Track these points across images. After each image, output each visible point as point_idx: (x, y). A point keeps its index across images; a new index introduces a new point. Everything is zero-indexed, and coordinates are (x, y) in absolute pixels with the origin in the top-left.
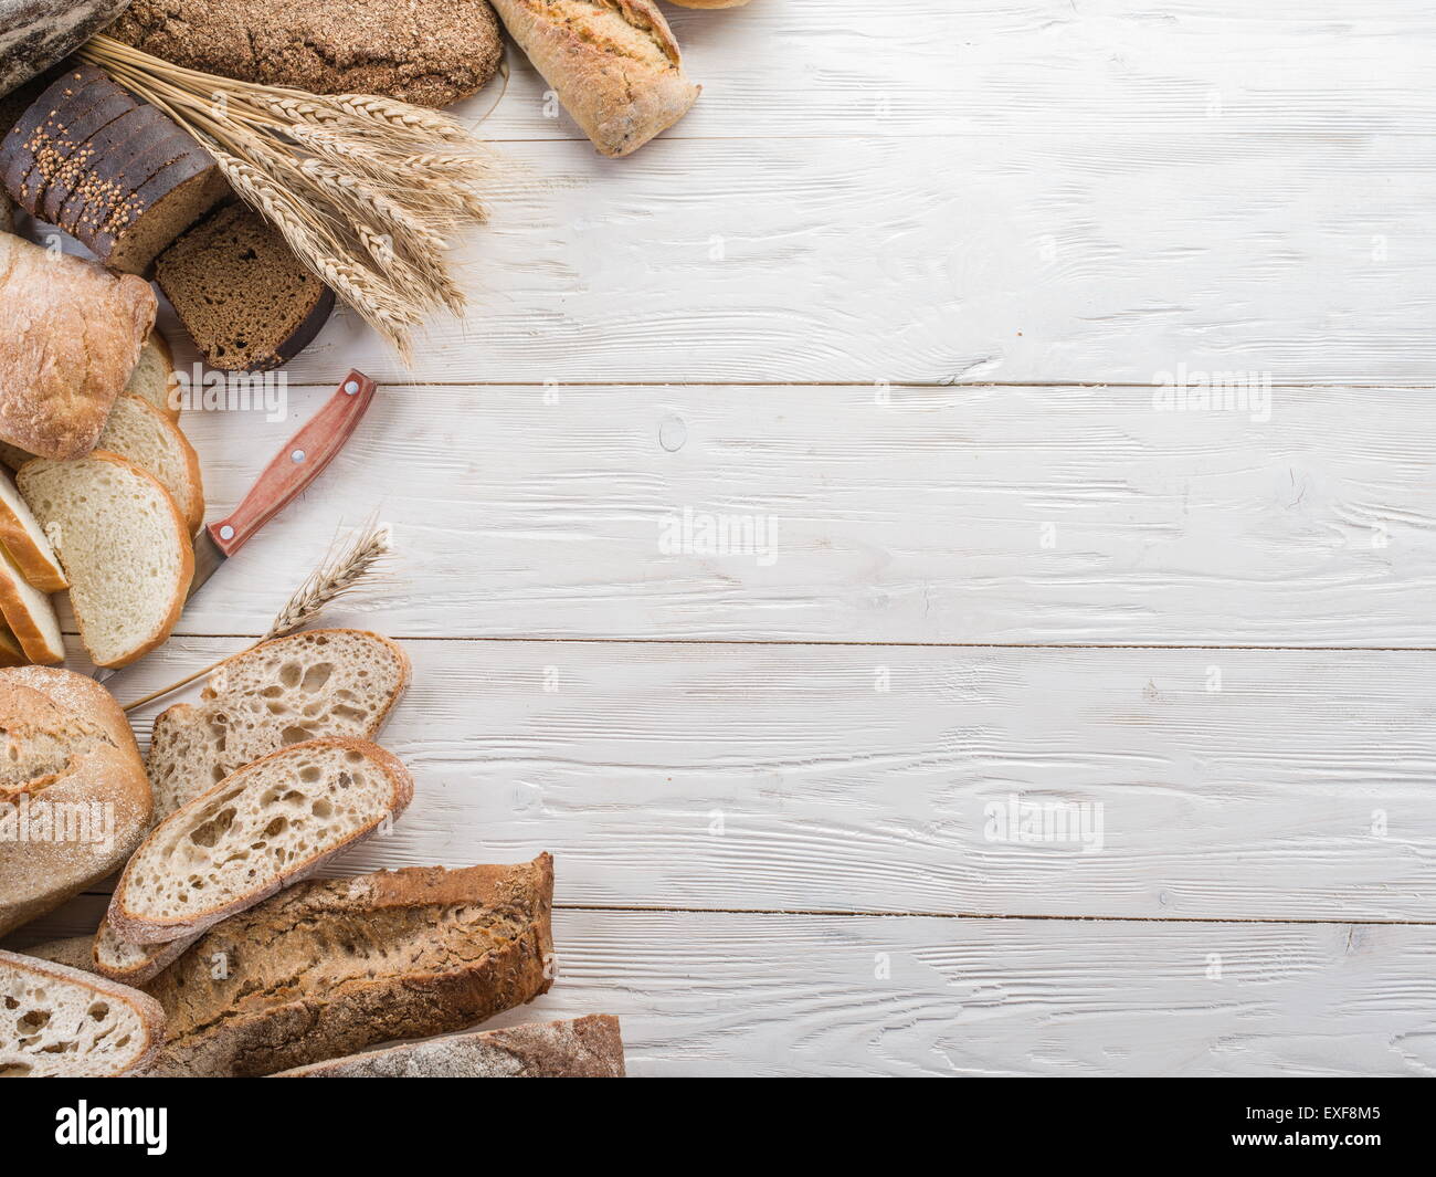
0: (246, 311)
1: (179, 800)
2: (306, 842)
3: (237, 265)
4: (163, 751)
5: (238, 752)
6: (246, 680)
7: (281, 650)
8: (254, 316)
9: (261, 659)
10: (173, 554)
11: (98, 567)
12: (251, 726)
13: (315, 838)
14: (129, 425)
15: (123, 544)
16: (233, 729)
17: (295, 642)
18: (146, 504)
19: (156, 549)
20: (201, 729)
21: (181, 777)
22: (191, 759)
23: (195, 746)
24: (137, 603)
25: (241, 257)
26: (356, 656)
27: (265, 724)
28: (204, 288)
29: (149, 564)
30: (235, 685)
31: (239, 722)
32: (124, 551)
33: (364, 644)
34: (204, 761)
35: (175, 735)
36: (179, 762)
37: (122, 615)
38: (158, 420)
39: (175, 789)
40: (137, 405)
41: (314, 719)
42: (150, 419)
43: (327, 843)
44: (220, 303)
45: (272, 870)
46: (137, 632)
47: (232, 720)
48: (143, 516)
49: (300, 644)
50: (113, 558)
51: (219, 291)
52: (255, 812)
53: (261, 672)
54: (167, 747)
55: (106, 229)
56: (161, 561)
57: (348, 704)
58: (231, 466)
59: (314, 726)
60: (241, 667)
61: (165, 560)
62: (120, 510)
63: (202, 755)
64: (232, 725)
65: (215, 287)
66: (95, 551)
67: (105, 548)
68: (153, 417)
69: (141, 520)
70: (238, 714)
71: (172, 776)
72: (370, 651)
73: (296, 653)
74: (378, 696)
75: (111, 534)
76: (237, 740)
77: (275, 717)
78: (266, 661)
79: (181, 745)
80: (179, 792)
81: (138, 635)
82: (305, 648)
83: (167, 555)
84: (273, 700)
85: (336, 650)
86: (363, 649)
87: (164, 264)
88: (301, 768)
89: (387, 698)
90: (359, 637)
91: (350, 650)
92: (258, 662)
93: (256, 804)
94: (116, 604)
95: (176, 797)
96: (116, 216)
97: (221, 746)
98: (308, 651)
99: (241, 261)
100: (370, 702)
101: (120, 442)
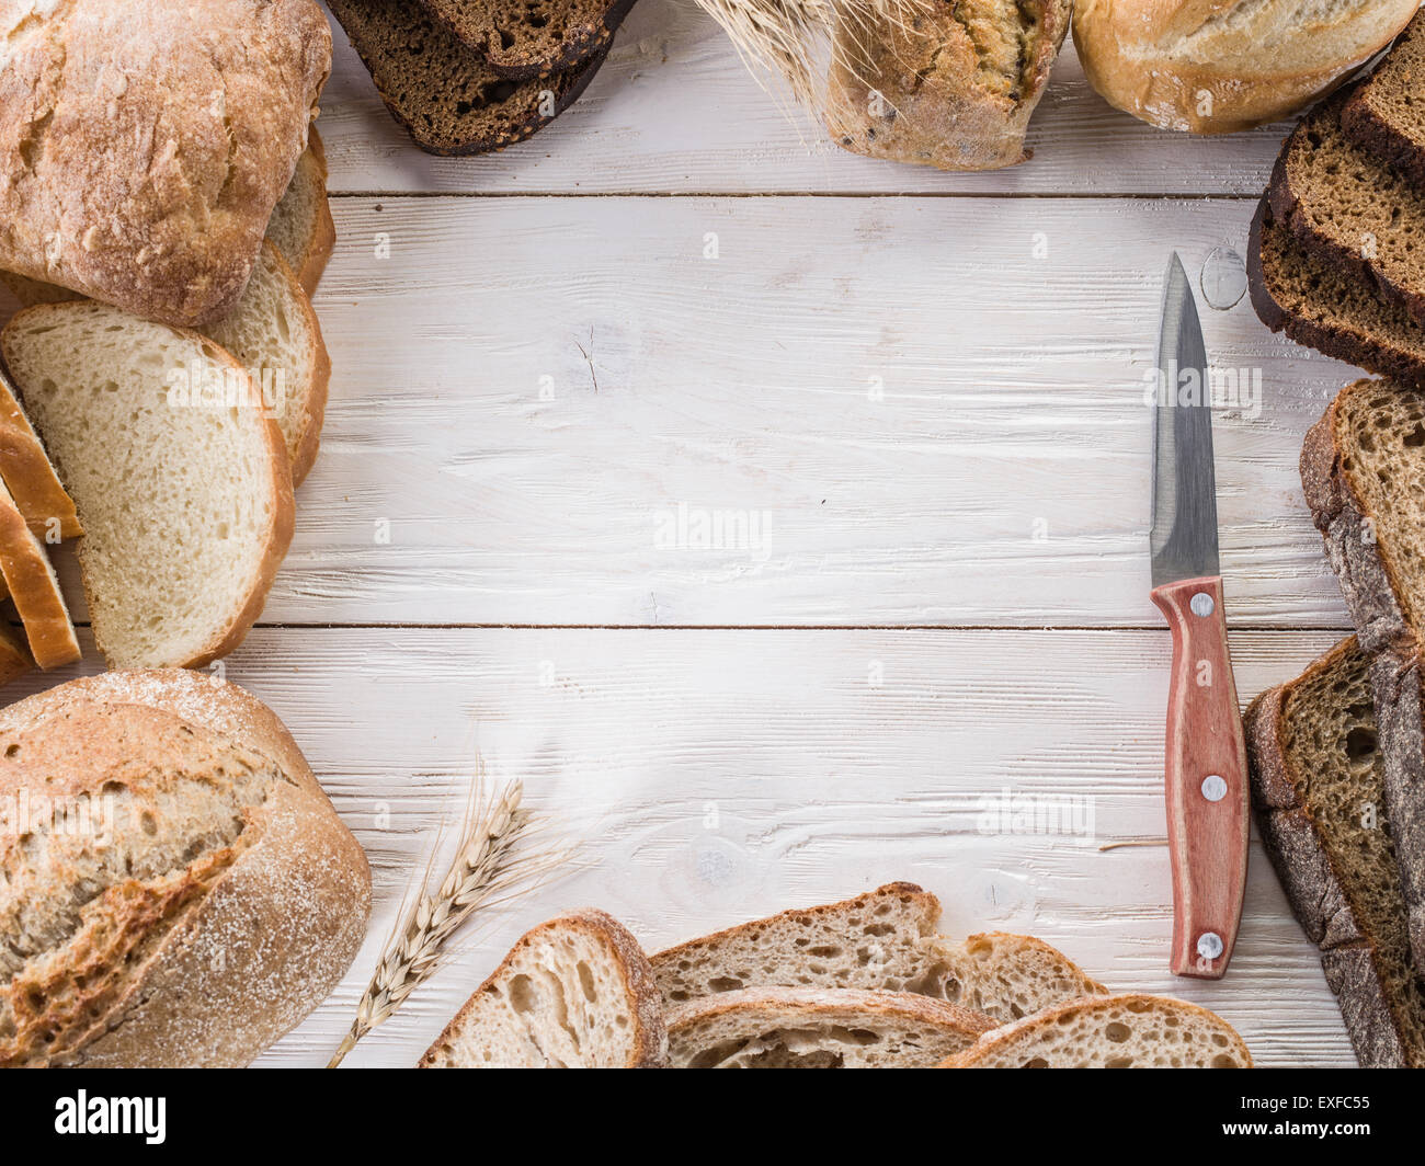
11: (126, 507)
15: (173, 474)
48: (213, 429)
50: (153, 496)
69: (211, 435)
75: (154, 454)
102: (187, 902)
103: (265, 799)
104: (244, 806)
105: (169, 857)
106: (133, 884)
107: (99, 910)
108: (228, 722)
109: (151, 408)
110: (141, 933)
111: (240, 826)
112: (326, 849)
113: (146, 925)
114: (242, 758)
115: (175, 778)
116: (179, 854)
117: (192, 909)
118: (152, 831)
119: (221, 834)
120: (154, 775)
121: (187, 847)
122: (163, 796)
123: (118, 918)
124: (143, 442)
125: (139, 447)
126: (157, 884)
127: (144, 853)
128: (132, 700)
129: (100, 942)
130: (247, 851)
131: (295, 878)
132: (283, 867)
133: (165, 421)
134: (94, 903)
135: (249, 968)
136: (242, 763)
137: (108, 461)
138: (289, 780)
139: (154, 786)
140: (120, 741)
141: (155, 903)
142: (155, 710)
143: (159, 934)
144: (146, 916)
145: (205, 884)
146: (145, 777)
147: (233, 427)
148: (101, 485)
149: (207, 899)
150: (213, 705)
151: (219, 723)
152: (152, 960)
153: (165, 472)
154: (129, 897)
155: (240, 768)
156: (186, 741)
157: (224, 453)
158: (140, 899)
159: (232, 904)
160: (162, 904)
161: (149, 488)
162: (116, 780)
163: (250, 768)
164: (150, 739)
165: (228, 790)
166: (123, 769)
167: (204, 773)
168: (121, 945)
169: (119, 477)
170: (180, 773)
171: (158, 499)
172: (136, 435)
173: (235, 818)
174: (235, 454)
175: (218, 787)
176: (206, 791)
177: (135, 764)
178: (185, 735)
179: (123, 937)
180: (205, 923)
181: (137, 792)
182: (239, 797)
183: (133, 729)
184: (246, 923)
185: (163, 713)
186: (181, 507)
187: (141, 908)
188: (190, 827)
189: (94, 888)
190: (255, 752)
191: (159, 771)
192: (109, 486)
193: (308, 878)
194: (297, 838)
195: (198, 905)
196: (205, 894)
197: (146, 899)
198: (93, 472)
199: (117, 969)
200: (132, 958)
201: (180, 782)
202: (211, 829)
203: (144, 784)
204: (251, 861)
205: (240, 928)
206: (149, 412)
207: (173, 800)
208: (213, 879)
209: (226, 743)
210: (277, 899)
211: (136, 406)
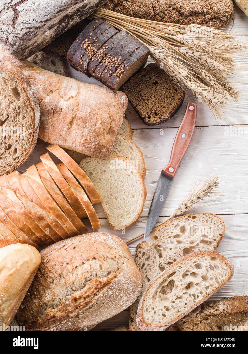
0: (157, 102)
1: (148, 276)
2: (202, 291)
3: (152, 86)
4: (140, 259)
5: (167, 258)
6: (168, 232)
7: (180, 221)
8: (160, 104)
9: (173, 225)
10: (140, 190)
11: (111, 195)
12: (171, 249)
13: (205, 289)
14: (119, 144)
15: (121, 187)
16: (165, 250)
17: (185, 218)
18: (129, 172)
19: (134, 188)
20: (153, 250)
21: (148, 268)
22: (150, 261)
23: (151, 257)
24: (128, 208)
25: (153, 84)
26: (207, 222)
27: (176, 248)
29: (131, 193)
30: (164, 234)
31: (167, 247)
32: (121, 189)
33: (210, 218)
34: (155, 262)
35: (144, 253)
36: (146, 263)
37: (123, 212)
38: (130, 142)
39: (146, 272)
40: (122, 137)
41: (194, 245)
42: (127, 142)
43: (209, 291)
44: (147, 100)
45: (193, 302)
46: (129, 218)
47: (164, 247)
48: (128, 176)
49: (186, 219)
50: (117, 192)
51: (147, 96)
52: (181, 280)
53: (173, 229)
54: (141, 258)
55: (115, 74)
56: (136, 192)
57: (206, 239)
58: (152, 157)
59: (193, 247)
60: (166, 228)
61: (137, 192)
62: (119, 175)
63: (154, 260)
64: (164, 248)
65: (145, 94)
66: (110, 189)
67: (114, 188)
68: (128, 141)
69: (128, 178)
70: (166, 244)
71: (144, 268)
72: (212, 220)
73: (185, 222)
74: (216, 236)
75: (116, 183)
76: (167, 254)
77: (180, 245)
78: (175, 225)
79: (147, 257)
80: (147, 273)
81: (129, 219)
82: (188, 220)
83: (138, 190)
84: (178, 239)
85: (199, 220)
86: (209, 220)
88: (195, 264)
89: (220, 237)
90: (208, 215)
91: (205, 220)
92: (171, 226)
93: (181, 277)
94: (120, 208)
95: (147, 275)
96: (119, 69)
97: (160, 256)
98: (190, 221)
99: (153, 85)
100: (214, 238)
101: (116, 150)
102: (107, 284)
103: (123, 263)
104: (120, 265)
105: (104, 274)
106: (97, 279)
107: (90, 284)
108: (117, 246)
109: (114, 174)
110: (97, 290)
111: (118, 269)
112: (135, 275)
113: (99, 288)
114: (120, 254)
115: (107, 258)
116: (106, 274)
117: (108, 286)
118: (101, 269)
119: (114, 270)
120: (102, 257)
121: (108, 273)
122: (104, 262)
123: (93, 286)
124: (114, 181)
125: (113, 182)
126: (101, 280)
127: (99, 273)
128: (99, 240)
129: (89, 290)
130: (120, 275)
131: (128, 281)
132: (126, 278)
133: (117, 176)
134: (89, 282)
135: (118, 299)
136: (120, 255)
137: (106, 186)
138: (128, 259)
139: (102, 259)
140: (96, 249)
141: (101, 284)
142: (103, 243)
143: (101, 290)
144: (99, 286)
145: (111, 281)
146: (101, 257)
147: (132, 175)
148: (105, 191)
149: (111, 284)
150: (115, 242)
151: (116, 247)
152: (99, 295)
153: (119, 187)
154: (96, 282)
155: (119, 257)
156: (109, 250)
157: (131, 181)
158: (98, 283)
159: (116, 286)
160: (102, 284)
161: (116, 190)
162: (95, 257)
163: (121, 257)
164: (102, 249)
165: (117, 261)
166: (97, 255)
167: (112, 258)
168: (93, 292)
169: (109, 189)
170: (108, 257)
171: (118, 192)
172: (111, 180)
173: (117, 267)
174: (133, 181)
175: (115, 261)
176: (112, 261)
177: (99, 254)
178: (109, 249)
179: (94, 290)
180: (110, 289)
181: (99, 260)
182: (118, 263)
183: (99, 246)
184: (118, 290)
185: (105, 244)
186: (124, 193)
187: (98, 285)
188: (109, 269)
189: (89, 279)
190: (122, 253)
191: (104, 256)
192: (107, 191)
193: (131, 281)
194: (129, 272)
195: (109, 285)
196: (111, 283)
197: (99, 283)
198: (103, 189)
199: (92, 296)
200: (95, 295)
201: (108, 259)
202: (113, 269)
203: (100, 259)
204: (120, 277)
205: (117, 291)
206: (114, 175)
207: (106, 262)
208: (112, 280)
209: (116, 251)
210: (125, 285)
211: (111, 174)
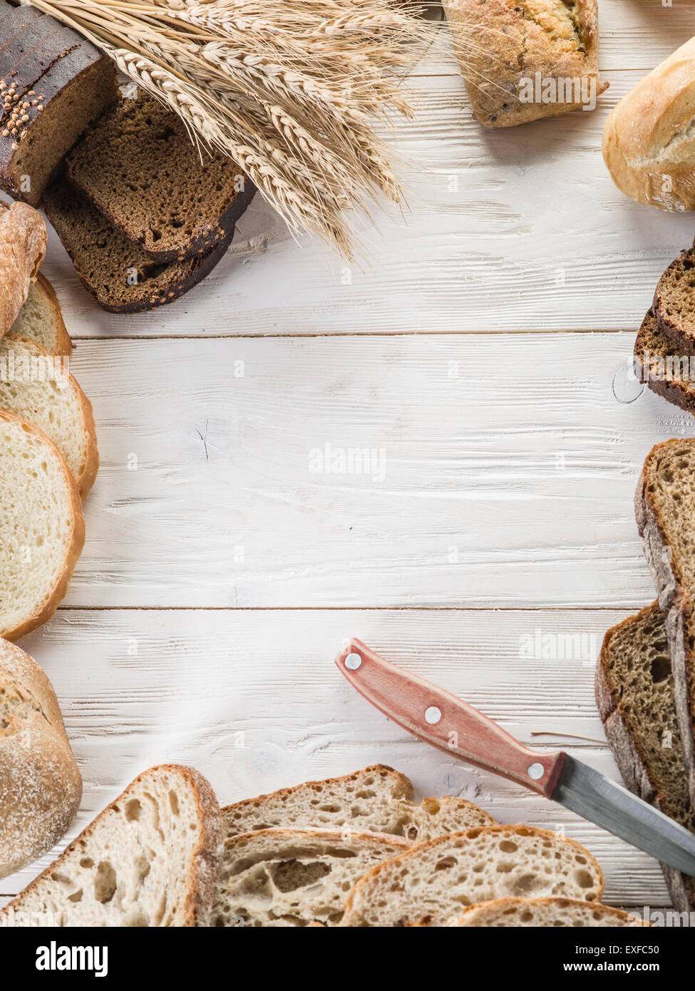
28: (124, 176)
87: (75, 161)
